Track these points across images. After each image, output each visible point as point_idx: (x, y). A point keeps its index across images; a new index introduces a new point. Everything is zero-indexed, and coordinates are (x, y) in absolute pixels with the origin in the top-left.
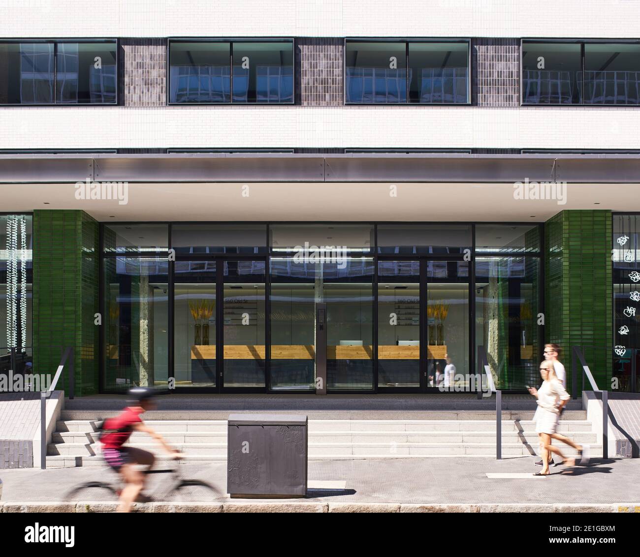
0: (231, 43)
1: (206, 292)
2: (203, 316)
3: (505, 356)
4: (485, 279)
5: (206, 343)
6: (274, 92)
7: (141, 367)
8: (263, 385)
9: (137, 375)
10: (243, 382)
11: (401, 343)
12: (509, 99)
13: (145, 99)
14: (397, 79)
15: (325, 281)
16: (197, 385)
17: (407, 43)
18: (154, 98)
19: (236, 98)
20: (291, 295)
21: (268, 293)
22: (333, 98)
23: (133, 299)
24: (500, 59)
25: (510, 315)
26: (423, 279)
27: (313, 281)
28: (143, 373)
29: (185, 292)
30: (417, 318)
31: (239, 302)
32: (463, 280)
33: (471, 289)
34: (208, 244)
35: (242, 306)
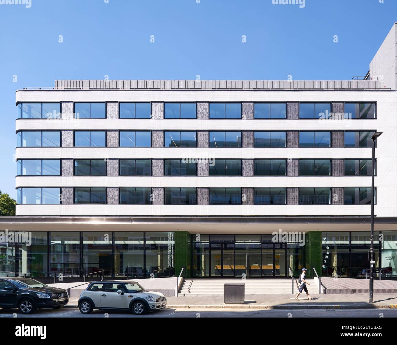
0: (225, 188)
1: (219, 252)
2: (218, 258)
3: (295, 268)
4: (290, 249)
5: (219, 265)
6: (236, 201)
7: (202, 271)
8: (233, 275)
9: (201, 273)
10: (228, 275)
11: (268, 265)
12: (296, 203)
13: (203, 203)
14: (267, 198)
15: (249, 249)
16: (216, 275)
17: (270, 188)
18: (206, 203)
19: (226, 203)
20: (240, 253)
21: (234, 252)
22: (251, 203)
23: (200, 254)
24: (293, 193)
25: (296, 258)
26: (274, 249)
27: (246, 249)
28: (203, 272)
29: (213, 252)
30: (272, 258)
31: (227, 254)
32: (284, 249)
33: (286, 251)
34: (219, 240)
35: (228, 255)
